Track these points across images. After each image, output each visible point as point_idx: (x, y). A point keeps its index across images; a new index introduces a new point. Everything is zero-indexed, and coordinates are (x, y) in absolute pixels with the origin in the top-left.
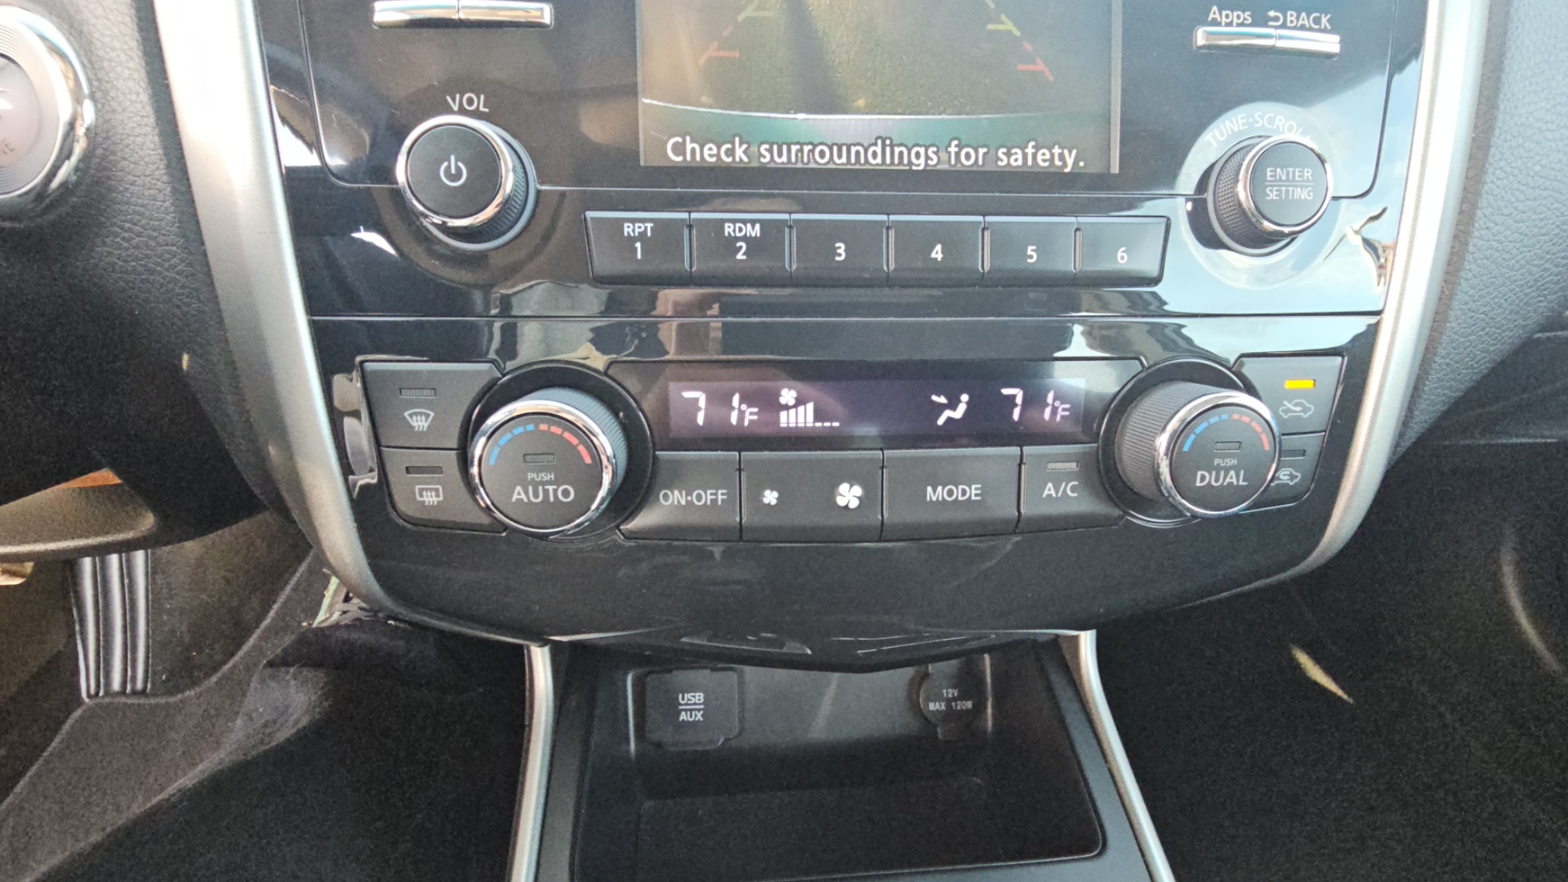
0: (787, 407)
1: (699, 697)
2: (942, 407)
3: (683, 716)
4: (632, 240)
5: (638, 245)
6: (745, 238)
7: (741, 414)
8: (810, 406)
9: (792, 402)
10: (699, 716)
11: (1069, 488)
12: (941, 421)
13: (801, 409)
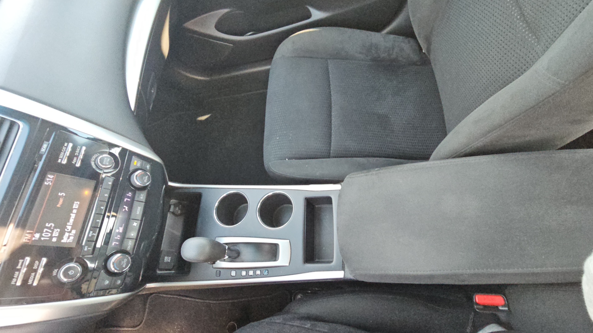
0: (119, 231)
1: (166, 258)
2: (125, 210)
3: (169, 261)
4: (88, 250)
5: (89, 249)
6: (92, 234)
7: (118, 237)
8: (120, 228)
9: (118, 230)
10: (170, 258)
11: (142, 195)
12: (127, 210)
13: (120, 229)
